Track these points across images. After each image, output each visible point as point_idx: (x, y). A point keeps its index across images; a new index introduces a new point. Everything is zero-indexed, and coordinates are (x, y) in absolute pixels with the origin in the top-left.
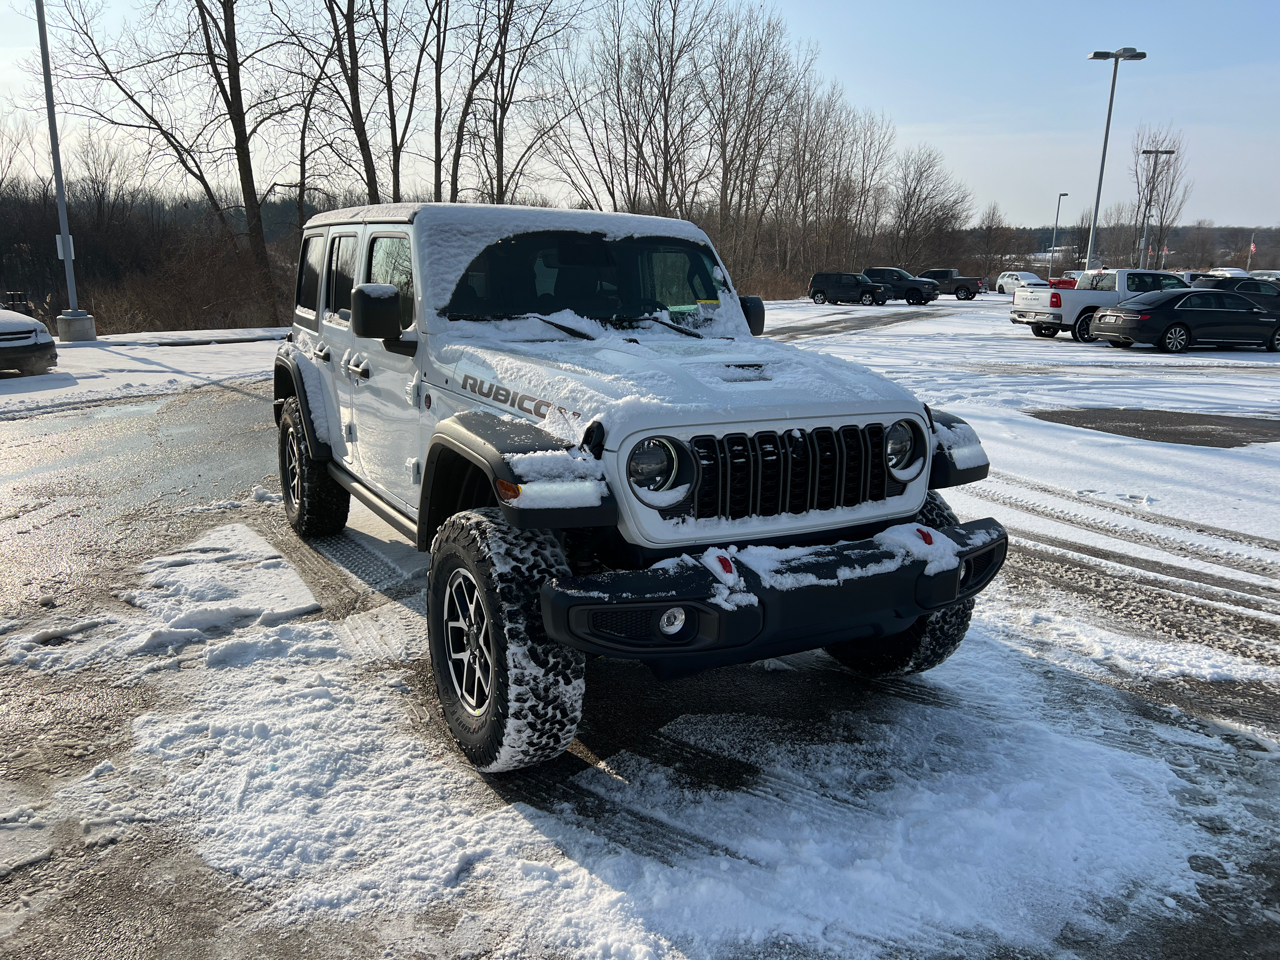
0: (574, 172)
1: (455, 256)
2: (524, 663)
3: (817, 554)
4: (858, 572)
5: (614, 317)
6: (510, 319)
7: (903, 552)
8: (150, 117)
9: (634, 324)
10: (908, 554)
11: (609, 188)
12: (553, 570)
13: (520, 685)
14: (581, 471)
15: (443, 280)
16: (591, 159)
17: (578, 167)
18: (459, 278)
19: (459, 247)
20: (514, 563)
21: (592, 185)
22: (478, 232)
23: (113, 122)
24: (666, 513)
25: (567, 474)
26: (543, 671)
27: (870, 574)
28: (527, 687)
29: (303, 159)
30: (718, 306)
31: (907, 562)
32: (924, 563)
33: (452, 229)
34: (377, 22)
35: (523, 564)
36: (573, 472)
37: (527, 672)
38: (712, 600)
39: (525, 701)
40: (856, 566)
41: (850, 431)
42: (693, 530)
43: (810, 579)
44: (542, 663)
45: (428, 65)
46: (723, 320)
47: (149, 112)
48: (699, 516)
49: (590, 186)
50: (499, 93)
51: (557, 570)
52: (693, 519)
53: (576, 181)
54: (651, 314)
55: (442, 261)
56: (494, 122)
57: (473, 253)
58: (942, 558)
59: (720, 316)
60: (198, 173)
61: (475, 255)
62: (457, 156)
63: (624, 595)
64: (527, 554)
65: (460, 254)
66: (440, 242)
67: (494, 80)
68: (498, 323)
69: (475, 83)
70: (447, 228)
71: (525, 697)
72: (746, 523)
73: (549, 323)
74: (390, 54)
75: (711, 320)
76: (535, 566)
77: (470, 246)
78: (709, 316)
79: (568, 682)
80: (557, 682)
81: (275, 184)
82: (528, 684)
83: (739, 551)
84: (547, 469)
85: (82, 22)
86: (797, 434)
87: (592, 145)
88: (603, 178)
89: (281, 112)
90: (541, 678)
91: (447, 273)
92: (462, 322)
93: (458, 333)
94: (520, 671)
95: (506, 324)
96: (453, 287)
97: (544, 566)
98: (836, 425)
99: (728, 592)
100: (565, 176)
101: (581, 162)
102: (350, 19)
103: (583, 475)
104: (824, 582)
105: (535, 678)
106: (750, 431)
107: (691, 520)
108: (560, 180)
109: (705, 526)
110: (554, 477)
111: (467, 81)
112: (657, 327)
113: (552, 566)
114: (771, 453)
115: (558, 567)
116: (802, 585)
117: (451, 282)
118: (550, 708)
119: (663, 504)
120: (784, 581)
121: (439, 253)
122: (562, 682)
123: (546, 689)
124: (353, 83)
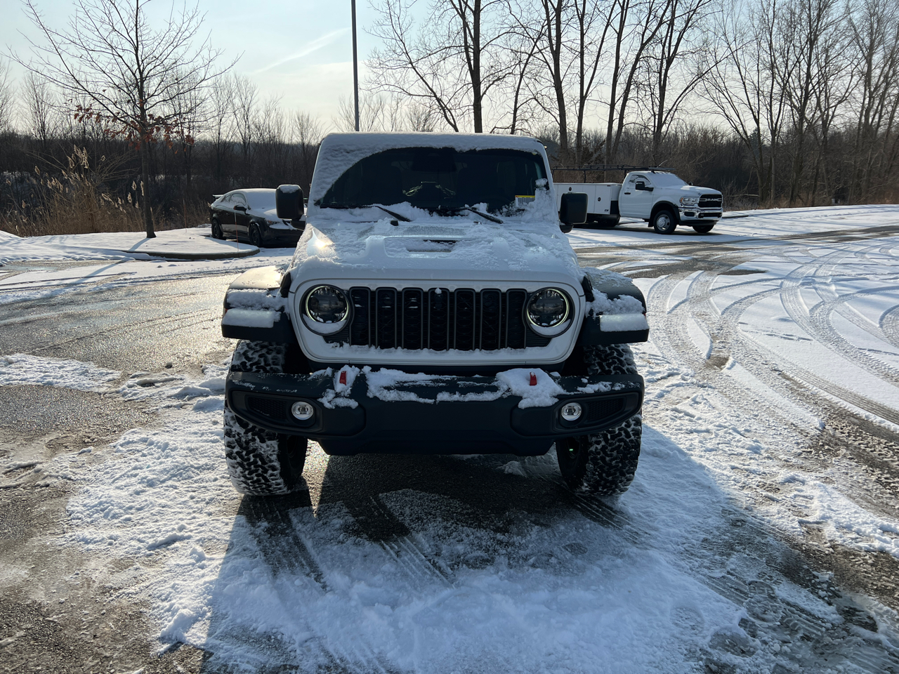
0: (727, 106)
1: (337, 166)
2: (232, 423)
3: (433, 381)
4: (456, 397)
5: (439, 207)
6: (360, 207)
7: (506, 387)
8: (431, 90)
9: (457, 213)
10: (509, 390)
11: (755, 117)
12: (268, 368)
13: (229, 437)
14: (266, 304)
15: (324, 182)
16: (743, 95)
17: (731, 102)
18: (335, 181)
19: (342, 160)
20: (244, 360)
21: (740, 115)
22: (358, 150)
23: (410, 94)
24: (329, 338)
25: (257, 304)
26: (244, 430)
27: (467, 400)
28: (234, 439)
29: (516, 110)
30: (533, 200)
31: (505, 396)
32: (520, 398)
33: (340, 149)
34: (577, 9)
35: (249, 361)
36: (261, 304)
37: (233, 429)
38: (320, 400)
39: (233, 448)
40: (457, 393)
41: (492, 294)
42: (346, 352)
43: (412, 397)
44: (243, 425)
45: (611, 35)
46: (533, 210)
47: (431, 87)
48: (353, 343)
49: (738, 116)
50: (666, 49)
51: (271, 369)
52: (348, 345)
53: (727, 113)
54: (470, 206)
55: (327, 170)
56: (660, 73)
57: (350, 164)
58: (537, 396)
59: (532, 207)
60: (453, 123)
61: (351, 166)
62: (626, 99)
63: (264, 388)
64: (256, 356)
65: (340, 165)
66: (330, 157)
67: (663, 41)
68: (352, 210)
69: (643, 46)
70: (337, 148)
71: (233, 445)
72: (391, 352)
73: (386, 211)
74: (585, 31)
75: (523, 210)
76: (257, 363)
77: (349, 160)
78: (522, 208)
79: (263, 441)
80: (254, 440)
81: (495, 127)
82: (234, 437)
83: (372, 371)
84: (245, 301)
85: (399, 32)
86: (438, 291)
87: (744, 83)
88: (751, 109)
89: (499, 79)
90: (243, 434)
91: (328, 177)
92: (328, 209)
93: (322, 216)
94: (230, 428)
95: (357, 211)
96: (329, 187)
97: (263, 364)
98: (478, 288)
99: (334, 395)
100: (719, 110)
101: (734, 99)
102: (558, 11)
103: (267, 306)
104: (422, 400)
105: (239, 434)
106: (400, 286)
107: (346, 345)
108: (715, 112)
109: (356, 351)
110: (249, 306)
111: (637, 45)
112: (472, 215)
113: (269, 365)
114: (414, 304)
115: (272, 366)
116: (403, 399)
117: (329, 184)
118: (251, 455)
119: (325, 332)
120: (388, 395)
121: (327, 164)
122: (258, 440)
123: (247, 443)
124: (556, 55)
